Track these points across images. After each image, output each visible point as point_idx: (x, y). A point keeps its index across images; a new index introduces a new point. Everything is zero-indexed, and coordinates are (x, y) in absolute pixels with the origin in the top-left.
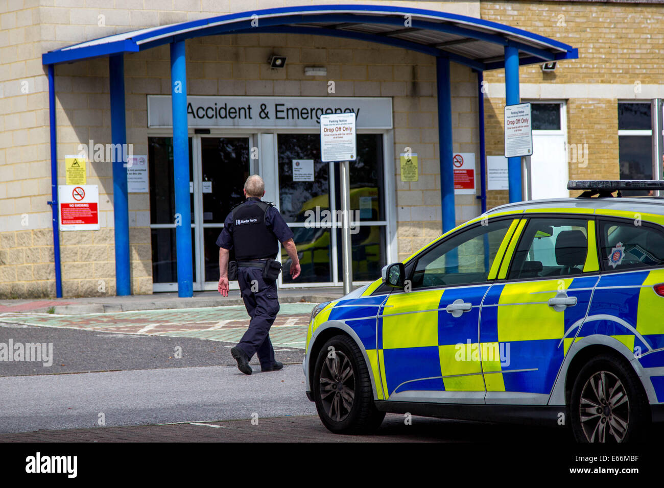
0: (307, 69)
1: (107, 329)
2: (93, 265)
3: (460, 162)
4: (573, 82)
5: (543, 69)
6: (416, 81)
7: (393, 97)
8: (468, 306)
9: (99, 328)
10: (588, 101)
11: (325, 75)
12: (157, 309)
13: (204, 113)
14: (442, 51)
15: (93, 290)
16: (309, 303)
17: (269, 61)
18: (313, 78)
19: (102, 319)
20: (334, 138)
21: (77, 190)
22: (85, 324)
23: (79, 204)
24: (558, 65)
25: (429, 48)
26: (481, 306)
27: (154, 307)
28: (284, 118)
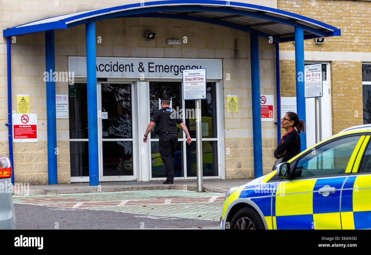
0: (168, 40)
1: (52, 205)
2: (34, 165)
3: (264, 101)
4: (334, 51)
5: (316, 42)
6: (237, 49)
7: (222, 59)
8: (333, 189)
9: (47, 204)
10: (343, 63)
11: (180, 44)
12: (79, 193)
13: (104, 68)
14: (253, 30)
15: (33, 180)
16: (174, 190)
17: (145, 35)
18: (172, 46)
19: (47, 199)
20: (192, 84)
21: (24, 116)
22: (37, 202)
23: (25, 125)
24: (325, 40)
25: (246, 28)
26: (342, 189)
27: (76, 191)
28: (154, 72)
